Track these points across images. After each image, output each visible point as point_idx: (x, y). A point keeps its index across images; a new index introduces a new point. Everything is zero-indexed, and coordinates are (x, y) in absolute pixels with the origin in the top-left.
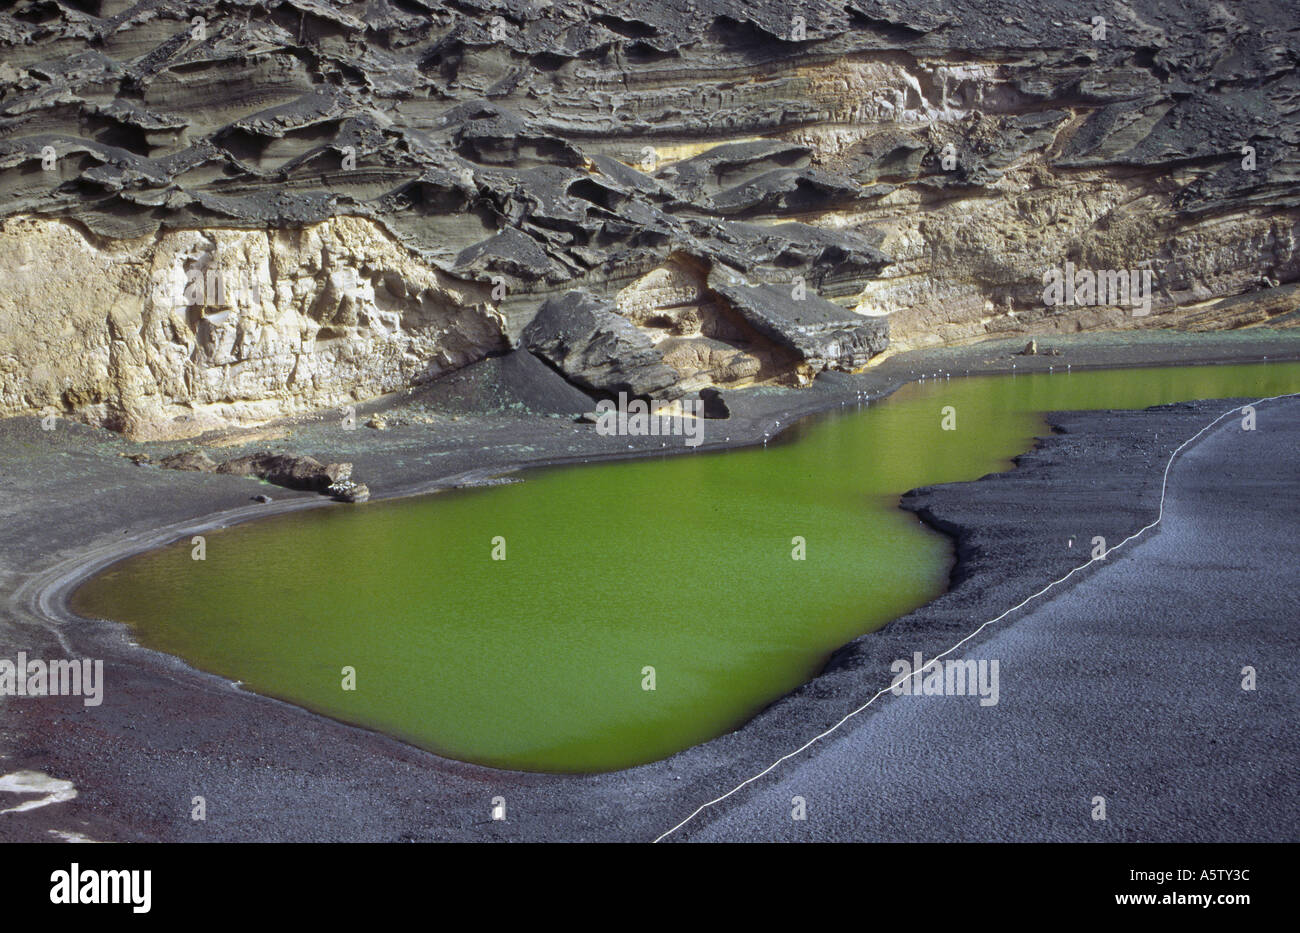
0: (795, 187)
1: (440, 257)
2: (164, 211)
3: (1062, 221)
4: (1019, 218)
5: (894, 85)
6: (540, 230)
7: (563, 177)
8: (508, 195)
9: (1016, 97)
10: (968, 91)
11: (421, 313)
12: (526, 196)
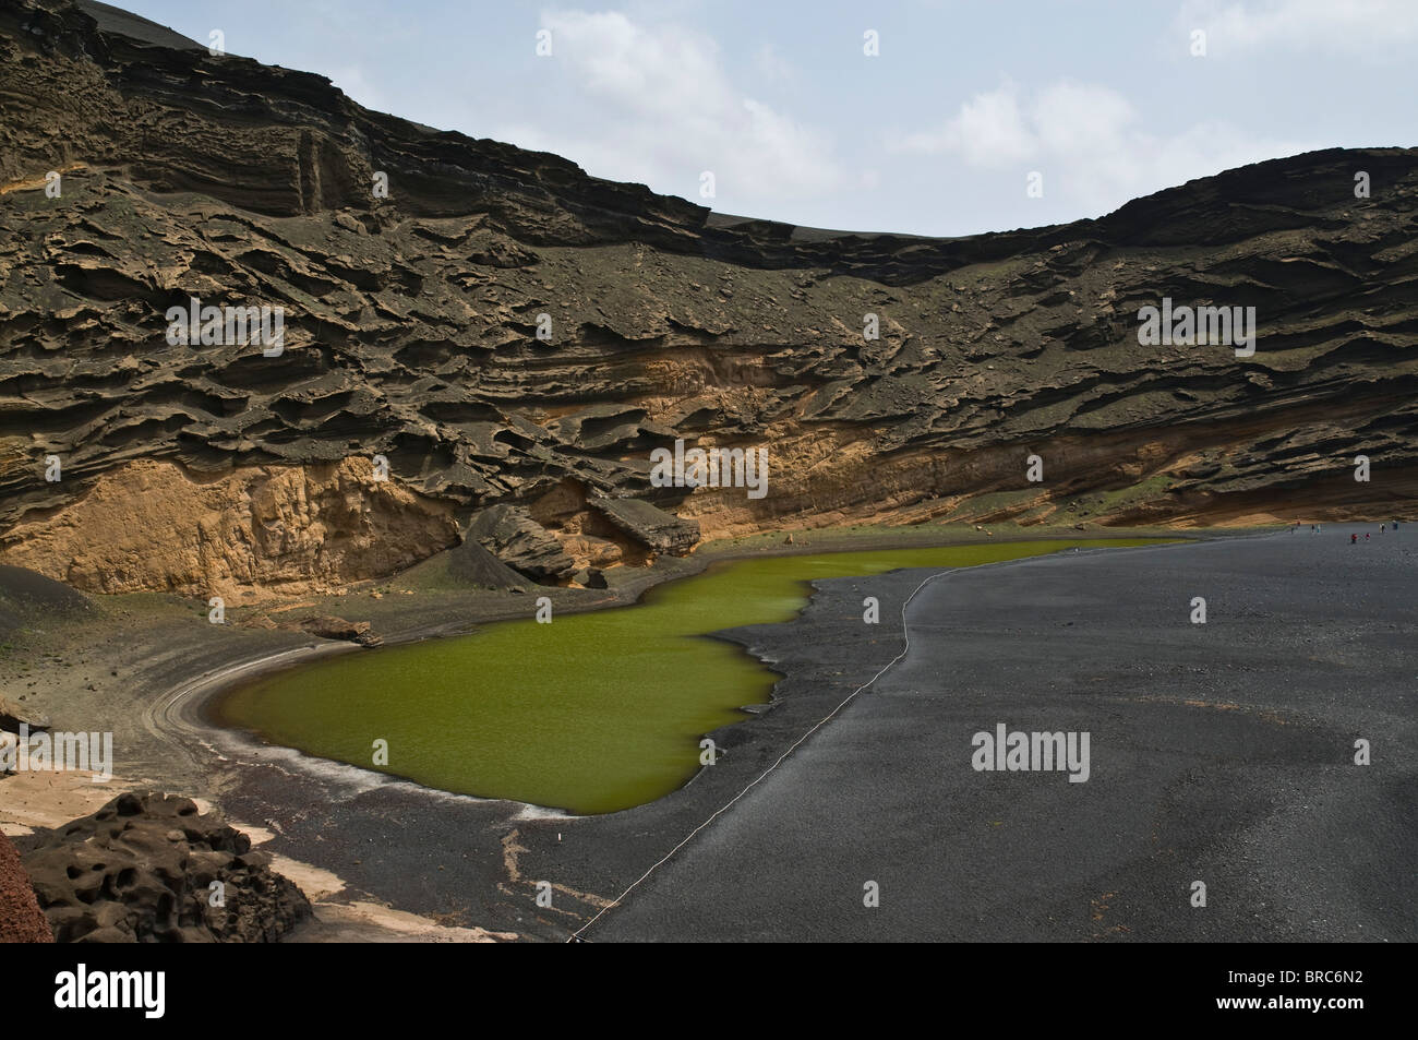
0: (638, 434)
1: (415, 482)
2: (236, 453)
3: (805, 457)
4: (778, 455)
5: (698, 368)
6: (478, 464)
7: (491, 428)
8: (456, 441)
9: (775, 377)
10: (744, 373)
11: (402, 521)
12: (468, 441)
